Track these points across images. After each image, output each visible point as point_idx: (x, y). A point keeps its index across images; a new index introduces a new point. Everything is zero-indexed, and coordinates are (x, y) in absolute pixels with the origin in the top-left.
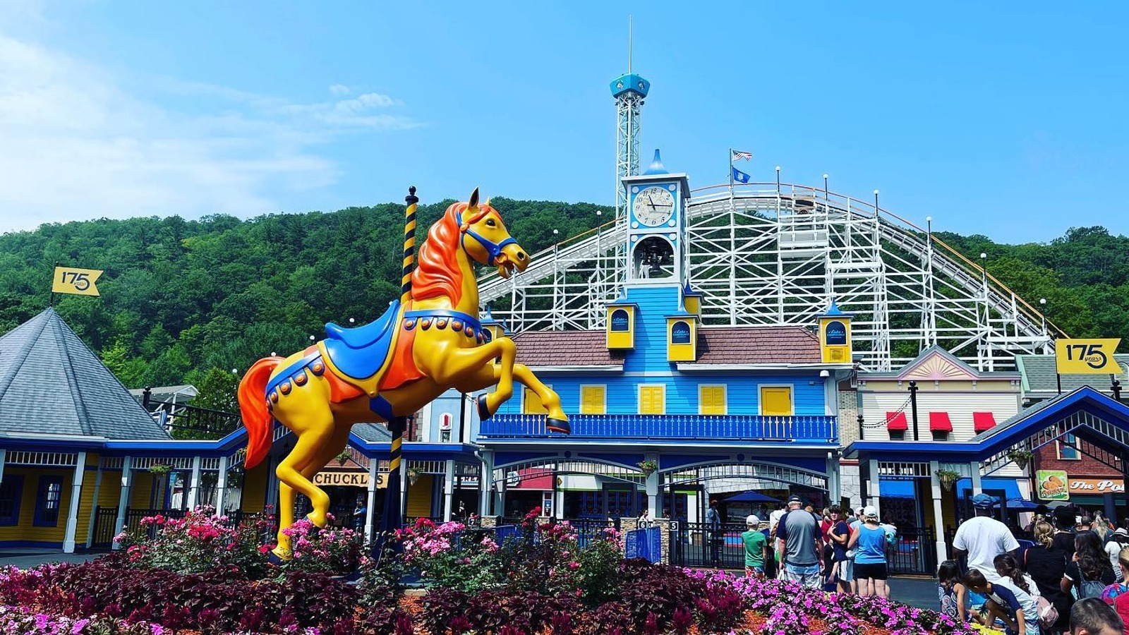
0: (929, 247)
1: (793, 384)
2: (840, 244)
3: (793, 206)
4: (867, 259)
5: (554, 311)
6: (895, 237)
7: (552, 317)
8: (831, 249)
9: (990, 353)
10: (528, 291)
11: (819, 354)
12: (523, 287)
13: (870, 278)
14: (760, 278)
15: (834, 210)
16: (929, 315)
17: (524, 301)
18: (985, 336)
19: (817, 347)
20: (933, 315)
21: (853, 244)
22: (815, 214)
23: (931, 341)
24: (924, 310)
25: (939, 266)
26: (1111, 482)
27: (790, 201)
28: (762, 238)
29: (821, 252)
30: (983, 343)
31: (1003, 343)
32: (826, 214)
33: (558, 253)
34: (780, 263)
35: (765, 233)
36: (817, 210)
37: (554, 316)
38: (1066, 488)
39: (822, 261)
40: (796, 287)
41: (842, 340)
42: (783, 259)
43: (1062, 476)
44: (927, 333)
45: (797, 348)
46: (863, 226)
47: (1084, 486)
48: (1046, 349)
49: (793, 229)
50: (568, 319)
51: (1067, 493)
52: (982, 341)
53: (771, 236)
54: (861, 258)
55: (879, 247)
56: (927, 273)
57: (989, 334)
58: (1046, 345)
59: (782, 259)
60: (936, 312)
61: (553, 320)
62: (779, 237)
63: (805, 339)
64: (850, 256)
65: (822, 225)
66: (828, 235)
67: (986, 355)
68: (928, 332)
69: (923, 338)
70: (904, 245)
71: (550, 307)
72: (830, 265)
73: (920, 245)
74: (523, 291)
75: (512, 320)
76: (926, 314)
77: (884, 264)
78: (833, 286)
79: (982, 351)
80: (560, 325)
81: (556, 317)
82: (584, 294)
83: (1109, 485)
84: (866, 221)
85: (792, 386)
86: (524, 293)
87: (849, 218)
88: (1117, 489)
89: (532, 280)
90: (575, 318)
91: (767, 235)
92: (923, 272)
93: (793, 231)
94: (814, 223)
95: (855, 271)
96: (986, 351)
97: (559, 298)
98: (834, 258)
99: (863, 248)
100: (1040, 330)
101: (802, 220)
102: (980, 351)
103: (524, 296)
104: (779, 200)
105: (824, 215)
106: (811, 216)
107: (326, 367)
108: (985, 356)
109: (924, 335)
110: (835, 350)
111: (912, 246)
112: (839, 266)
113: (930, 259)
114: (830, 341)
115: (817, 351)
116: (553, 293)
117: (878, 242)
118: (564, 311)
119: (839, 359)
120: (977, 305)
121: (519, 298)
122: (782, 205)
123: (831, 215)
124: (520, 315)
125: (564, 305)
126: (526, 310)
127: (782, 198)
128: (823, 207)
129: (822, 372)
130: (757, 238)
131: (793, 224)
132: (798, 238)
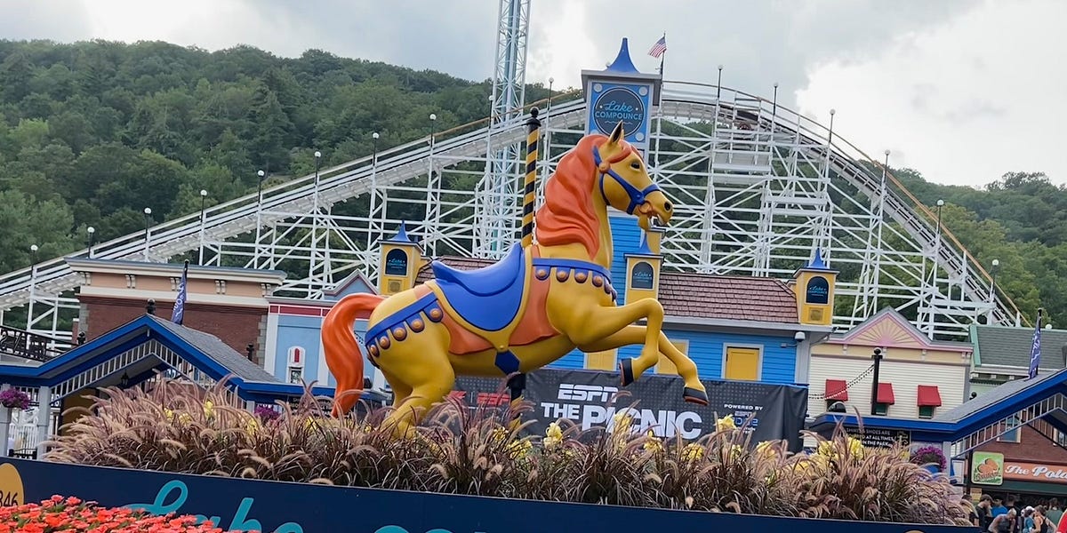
0: (884, 186)
1: (763, 346)
2: (783, 173)
3: (734, 118)
4: (812, 194)
5: (426, 223)
6: (846, 170)
7: (423, 230)
8: (772, 178)
9: (932, 318)
10: (391, 193)
11: (797, 312)
12: (383, 188)
13: (812, 218)
14: (684, 206)
15: (782, 128)
16: (872, 268)
17: (384, 206)
18: (929, 298)
19: (794, 305)
20: (877, 269)
21: (798, 174)
22: (758, 131)
23: (870, 299)
24: (866, 261)
25: (890, 211)
26: (1046, 468)
27: (730, 111)
28: (692, 155)
29: (760, 180)
30: (925, 305)
31: (946, 307)
32: (772, 133)
33: (434, 146)
34: (711, 189)
35: (698, 149)
36: (762, 127)
37: (426, 231)
38: (1001, 472)
39: (759, 191)
40: (726, 220)
41: (824, 300)
42: (716, 185)
43: (998, 459)
44: (866, 290)
45: (771, 303)
46: (811, 152)
47: (1018, 471)
48: (990, 318)
49: (731, 148)
50: (444, 236)
51: (1001, 478)
52: (924, 303)
53: (704, 153)
54: (805, 193)
55: (827, 181)
56: (876, 217)
57: (934, 297)
58: (991, 312)
59: (714, 184)
60: (881, 266)
61: (425, 235)
62: (714, 155)
63: (781, 294)
64: (794, 188)
65: (764, 146)
66: (771, 159)
67: (927, 320)
68: (867, 287)
69: (861, 294)
70: (856, 181)
71: (422, 218)
72: (768, 196)
73: (873, 183)
74: (384, 192)
75: (370, 230)
76: (868, 267)
77: (831, 203)
78: (771, 224)
79: (923, 314)
80: (432, 243)
81: (429, 232)
82: (467, 204)
83: (1044, 471)
84: (816, 146)
85: (761, 347)
86: (386, 195)
87: (797, 141)
88: (1052, 475)
89: (396, 179)
90: (453, 235)
91: (699, 152)
92: (872, 216)
93: (731, 151)
94: (756, 142)
95: (796, 207)
96: (928, 315)
97: (433, 206)
98: (775, 189)
99: (808, 180)
100: (986, 296)
101: (742, 136)
102: (921, 314)
103: (385, 199)
104: (718, 108)
105: (768, 133)
106: (754, 133)
107: (445, 314)
108: (925, 321)
109: (862, 291)
110: (815, 310)
111: (863, 183)
112: (781, 199)
113: (882, 201)
114: (811, 299)
115: (794, 310)
116: (426, 199)
117: (827, 175)
118: (438, 224)
119: (818, 320)
120: (924, 261)
121: (379, 201)
122: (720, 115)
123: (776, 135)
124: (379, 224)
125: (438, 217)
126: (387, 218)
127: (722, 106)
128: (769, 123)
129: (797, 334)
130: (688, 154)
131: (732, 140)
132: (736, 160)
